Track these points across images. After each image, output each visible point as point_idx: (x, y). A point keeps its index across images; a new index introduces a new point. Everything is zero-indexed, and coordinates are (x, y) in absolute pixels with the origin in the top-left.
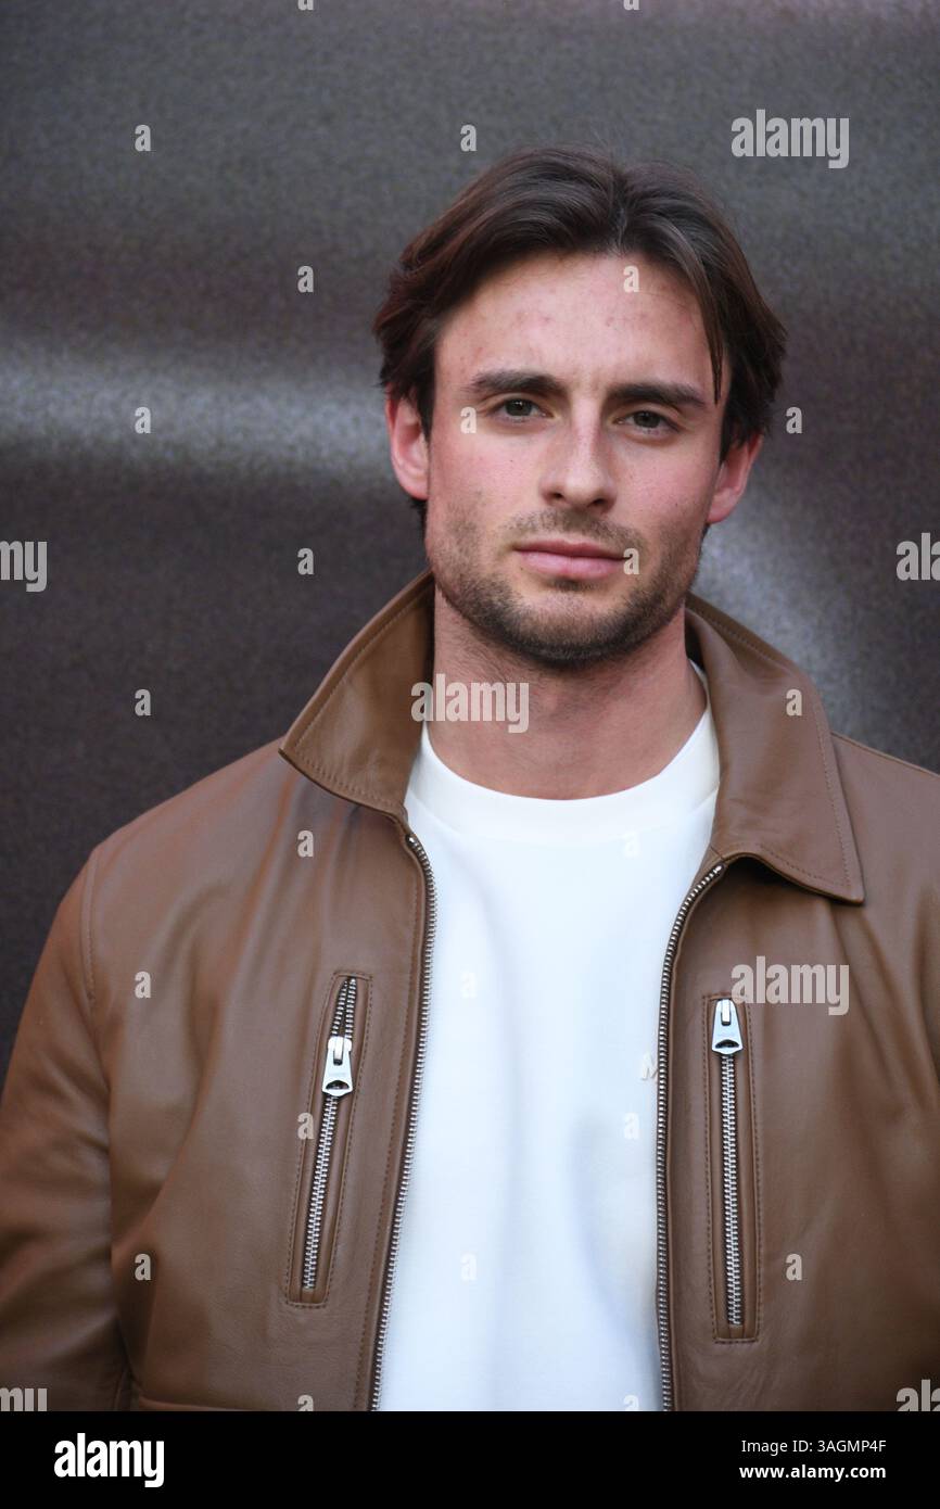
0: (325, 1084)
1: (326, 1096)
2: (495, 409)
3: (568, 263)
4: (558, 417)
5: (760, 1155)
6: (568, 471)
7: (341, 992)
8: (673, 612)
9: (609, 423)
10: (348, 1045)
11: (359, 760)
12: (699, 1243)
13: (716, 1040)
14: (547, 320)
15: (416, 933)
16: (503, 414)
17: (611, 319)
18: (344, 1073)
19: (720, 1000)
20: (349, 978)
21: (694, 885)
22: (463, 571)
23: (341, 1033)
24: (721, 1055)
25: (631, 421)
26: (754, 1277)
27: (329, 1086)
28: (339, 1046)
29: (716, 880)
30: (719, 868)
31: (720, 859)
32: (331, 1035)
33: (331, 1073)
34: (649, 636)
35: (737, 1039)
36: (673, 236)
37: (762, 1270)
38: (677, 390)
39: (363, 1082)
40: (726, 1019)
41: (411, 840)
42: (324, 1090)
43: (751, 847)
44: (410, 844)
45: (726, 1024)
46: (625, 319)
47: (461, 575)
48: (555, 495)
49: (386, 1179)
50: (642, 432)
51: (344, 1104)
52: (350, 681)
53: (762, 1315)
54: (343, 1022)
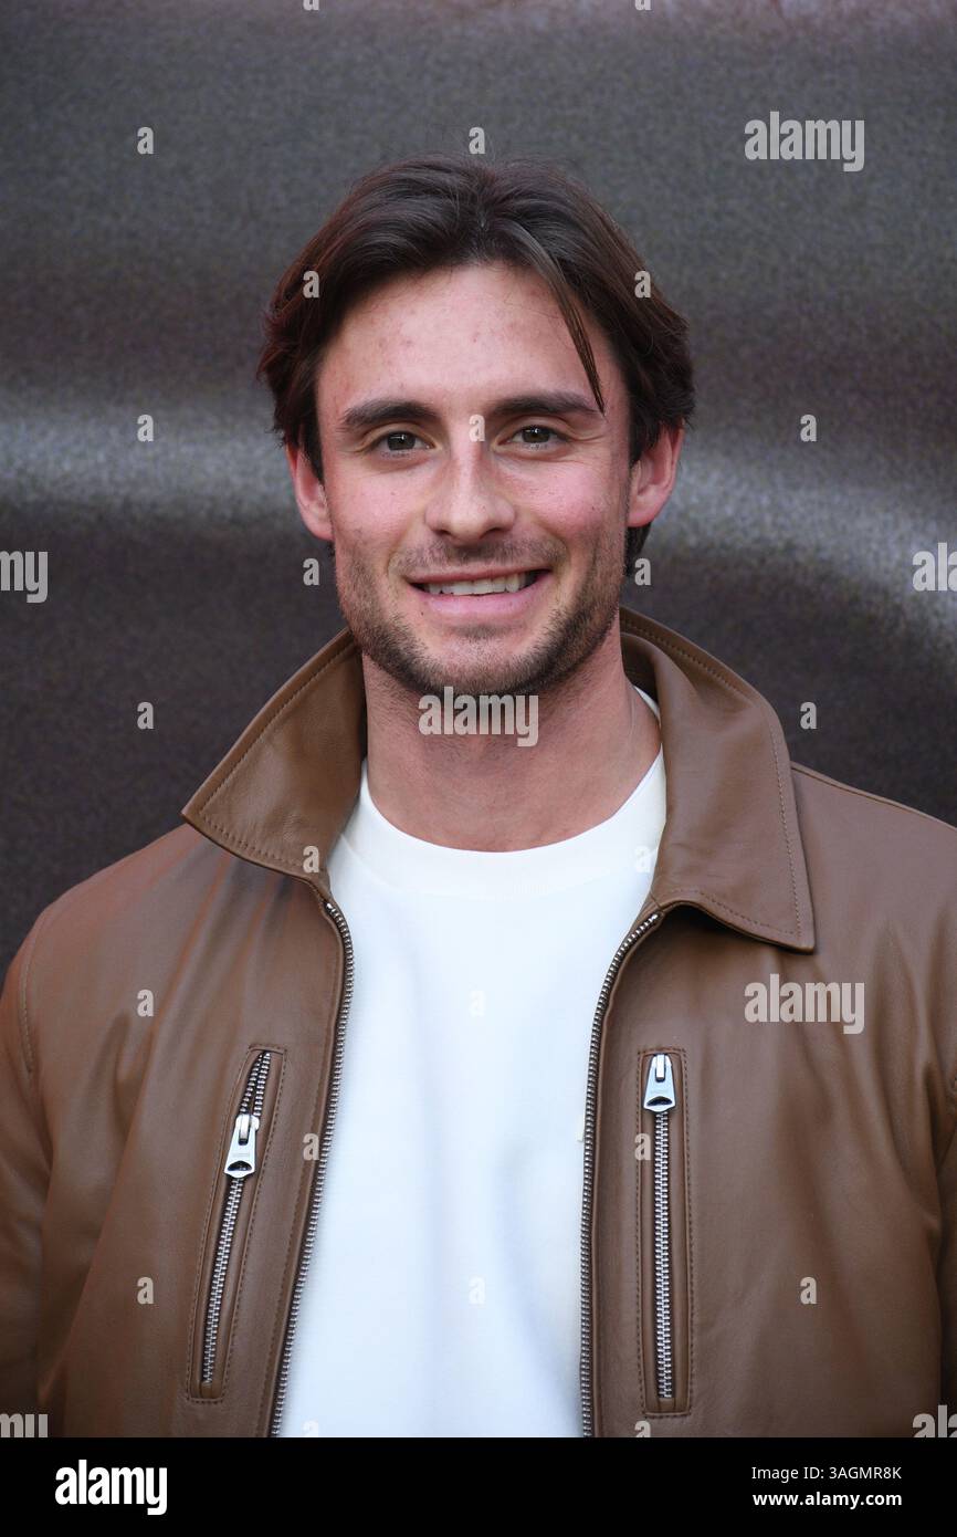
0: (228, 1165)
1: (230, 1178)
2: (375, 445)
3: (426, 282)
4: (439, 447)
5: (694, 1218)
6: (451, 506)
7: (253, 1067)
8: (604, 631)
9: (494, 445)
10: (256, 1123)
11: (275, 823)
12: (628, 1313)
13: (649, 1097)
14: (409, 342)
15: (333, 1004)
16: (385, 448)
17: (477, 334)
18: (247, 1154)
19: (655, 1055)
20: (264, 1052)
21: (632, 931)
22: (367, 617)
23: (250, 1111)
24: (655, 1113)
25: (519, 439)
26: (686, 1346)
27: (233, 1167)
28: (245, 1124)
29: (654, 928)
30: (655, 917)
31: (657, 907)
32: (239, 1113)
33: (236, 1153)
34: (582, 660)
35: (670, 1095)
36: (522, 239)
37: (695, 1339)
38: (562, 398)
39: (270, 1161)
40: (660, 1075)
41: (329, 906)
42: (226, 1171)
43: (690, 894)
44: (328, 911)
45: (660, 1080)
46: (492, 331)
47: (366, 623)
48: (442, 532)
49: (286, 1265)
50: (531, 449)
51: (249, 1185)
52: (269, 739)
53: (695, 1387)
54: (253, 1100)
